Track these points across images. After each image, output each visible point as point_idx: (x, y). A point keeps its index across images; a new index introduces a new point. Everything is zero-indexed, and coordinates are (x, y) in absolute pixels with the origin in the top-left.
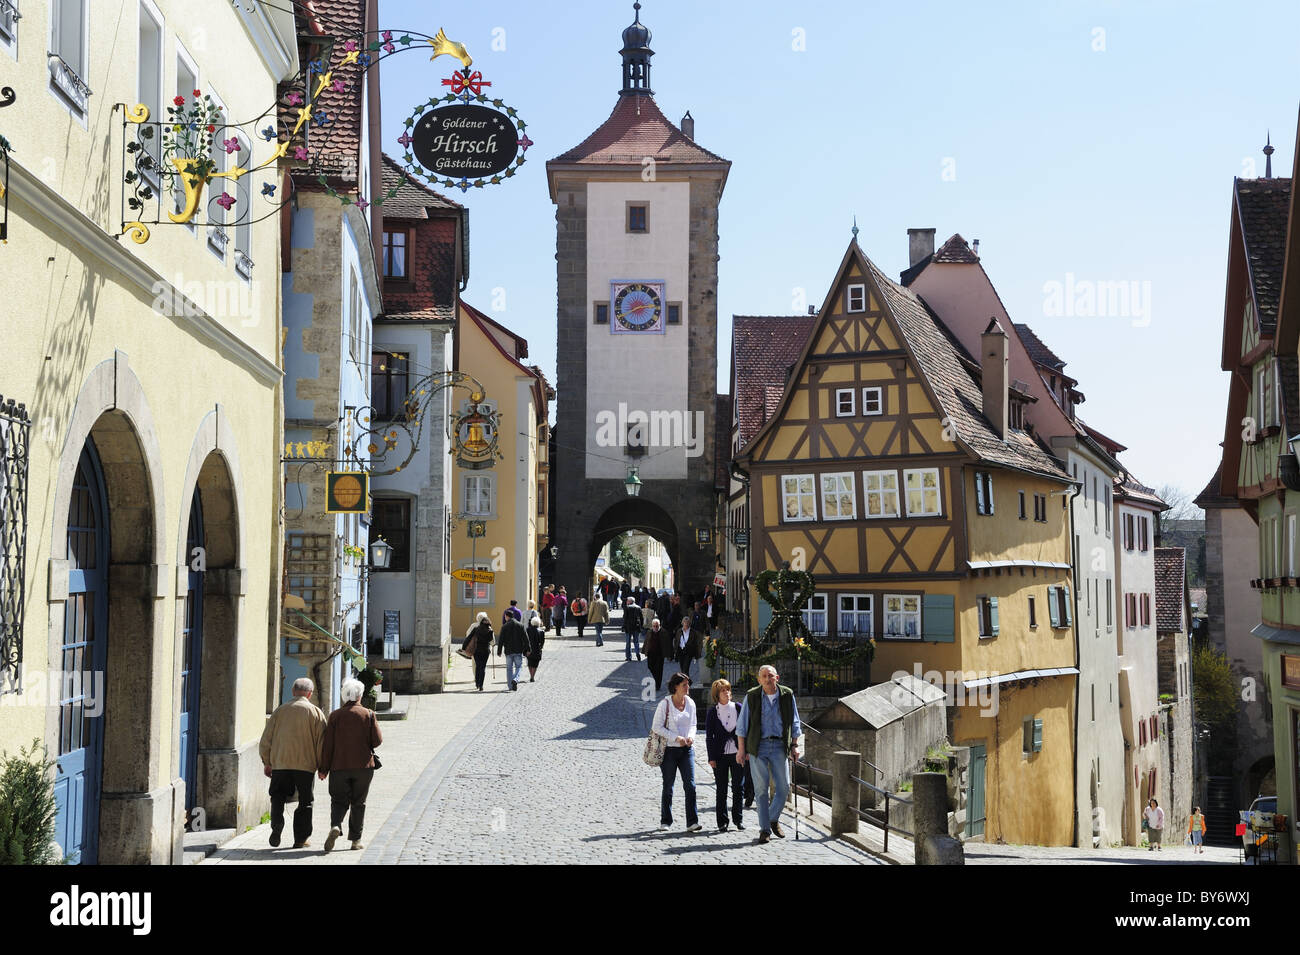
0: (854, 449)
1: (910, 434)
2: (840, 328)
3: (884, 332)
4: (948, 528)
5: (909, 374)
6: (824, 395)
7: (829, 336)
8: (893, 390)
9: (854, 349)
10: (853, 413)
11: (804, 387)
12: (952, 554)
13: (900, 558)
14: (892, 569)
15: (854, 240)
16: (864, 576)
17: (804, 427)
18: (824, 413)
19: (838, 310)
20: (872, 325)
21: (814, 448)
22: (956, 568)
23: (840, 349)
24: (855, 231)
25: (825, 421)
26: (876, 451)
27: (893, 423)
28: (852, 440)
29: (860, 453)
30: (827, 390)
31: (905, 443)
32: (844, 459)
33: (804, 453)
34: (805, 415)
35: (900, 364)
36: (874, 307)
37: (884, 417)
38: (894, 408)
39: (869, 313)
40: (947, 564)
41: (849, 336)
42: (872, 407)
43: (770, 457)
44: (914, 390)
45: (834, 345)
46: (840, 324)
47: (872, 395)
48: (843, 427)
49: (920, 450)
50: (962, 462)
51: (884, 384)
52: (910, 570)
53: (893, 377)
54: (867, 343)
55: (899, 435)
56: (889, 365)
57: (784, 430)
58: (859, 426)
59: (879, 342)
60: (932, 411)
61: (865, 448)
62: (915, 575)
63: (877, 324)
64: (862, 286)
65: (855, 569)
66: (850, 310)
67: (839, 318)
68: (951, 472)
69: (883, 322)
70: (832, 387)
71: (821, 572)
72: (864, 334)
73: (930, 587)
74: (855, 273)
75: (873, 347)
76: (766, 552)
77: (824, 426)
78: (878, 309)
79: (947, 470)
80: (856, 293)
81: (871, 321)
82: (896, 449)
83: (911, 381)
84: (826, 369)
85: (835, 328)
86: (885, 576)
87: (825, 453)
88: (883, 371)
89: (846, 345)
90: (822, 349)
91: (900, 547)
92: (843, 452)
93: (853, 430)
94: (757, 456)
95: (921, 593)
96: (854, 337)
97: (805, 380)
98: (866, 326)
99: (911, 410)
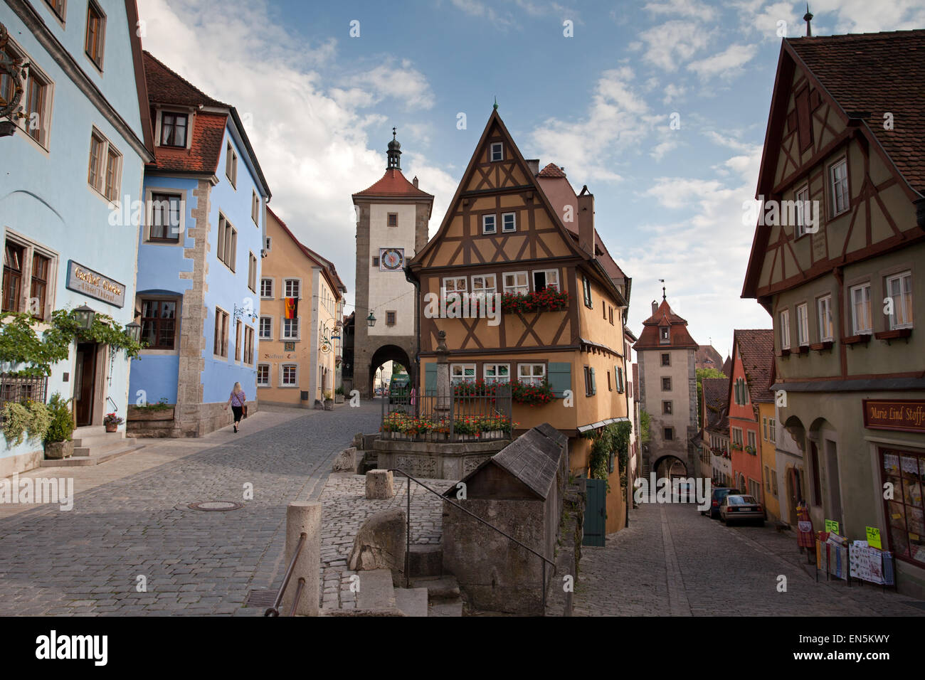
0: (496, 256)
1: (537, 245)
2: (485, 172)
3: (516, 173)
4: (566, 312)
5: (536, 202)
6: (474, 219)
7: (478, 177)
8: (524, 214)
9: (495, 186)
10: (495, 230)
11: (460, 214)
12: (569, 332)
13: (530, 336)
14: (524, 345)
15: (495, 112)
16: (504, 351)
17: (458, 243)
18: (474, 232)
19: (484, 160)
20: (508, 169)
21: (467, 256)
22: (572, 342)
23: (485, 187)
24: (495, 107)
25: (475, 237)
26: (512, 258)
27: (524, 237)
28: (494, 250)
29: (500, 259)
30: (476, 216)
31: (533, 251)
32: (489, 264)
33: (459, 261)
34: (460, 233)
35: (529, 194)
36: (509, 157)
37: (518, 233)
38: (525, 226)
39: (506, 161)
40: (565, 339)
41: (492, 177)
42: (509, 226)
43: (435, 265)
44: (539, 213)
45: (481, 184)
46: (485, 169)
47: (509, 219)
48: (488, 241)
49: (544, 255)
50: (575, 264)
51: (516, 209)
52: (537, 344)
53: (524, 204)
54: (505, 182)
55: (529, 245)
56: (521, 196)
57: (445, 245)
58: (499, 240)
59: (513, 180)
60: (553, 227)
61: (505, 256)
62: (542, 349)
63: (512, 169)
64: (501, 144)
65: (497, 345)
66: (492, 160)
67: (485, 165)
68: (568, 271)
69: (516, 166)
70: (480, 213)
71: (472, 347)
72: (503, 176)
73: (553, 357)
74: (496, 134)
75: (510, 184)
76: (432, 333)
77: (474, 240)
78: (512, 158)
79: (564, 269)
80: (497, 148)
81: (508, 167)
82: (526, 256)
83: (537, 206)
84: (475, 201)
85: (482, 172)
86: (519, 350)
87: (475, 260)
88: (516, 200)
89: (489, 183)
90: (473, 187)
91: (530, 329)
92: (488, 260)
93: (495, 243)
94: (425, 265)
95: (545, 362)
96: (496, 178)
97: (460, 209)
98: (504, 170)
99: (538, 227)
